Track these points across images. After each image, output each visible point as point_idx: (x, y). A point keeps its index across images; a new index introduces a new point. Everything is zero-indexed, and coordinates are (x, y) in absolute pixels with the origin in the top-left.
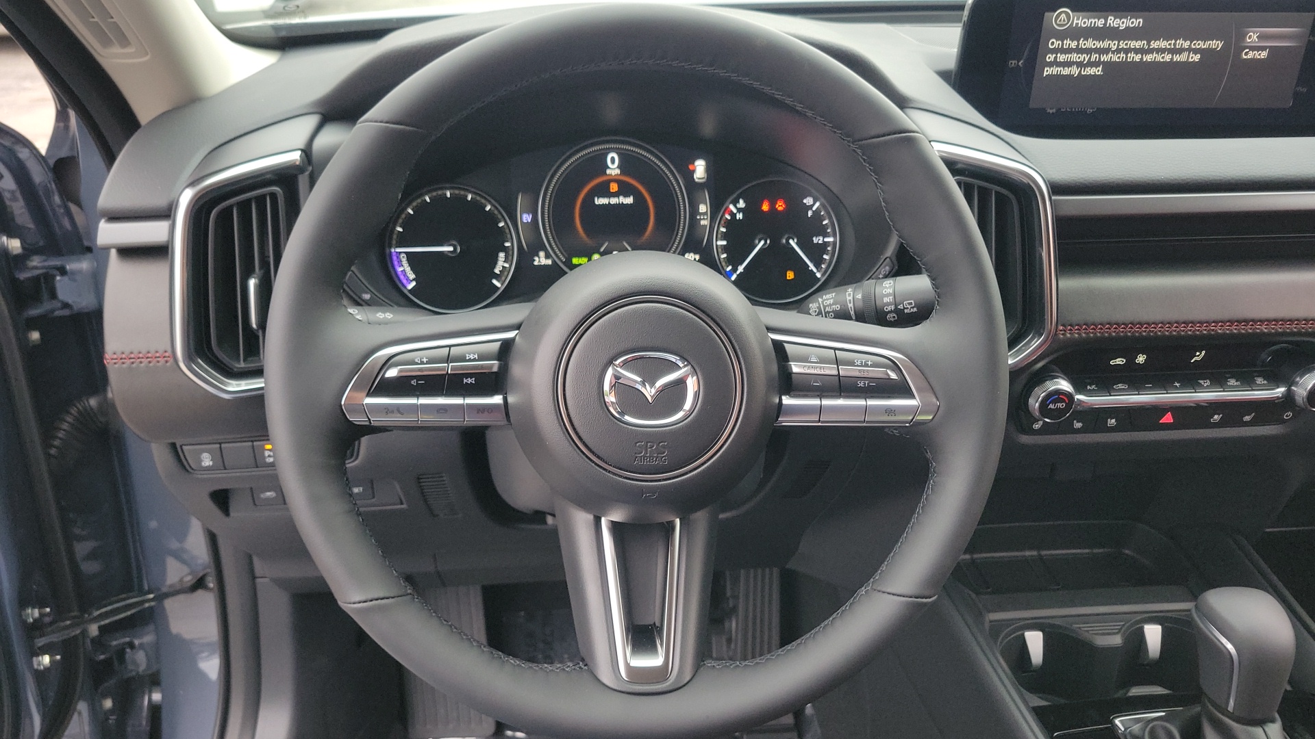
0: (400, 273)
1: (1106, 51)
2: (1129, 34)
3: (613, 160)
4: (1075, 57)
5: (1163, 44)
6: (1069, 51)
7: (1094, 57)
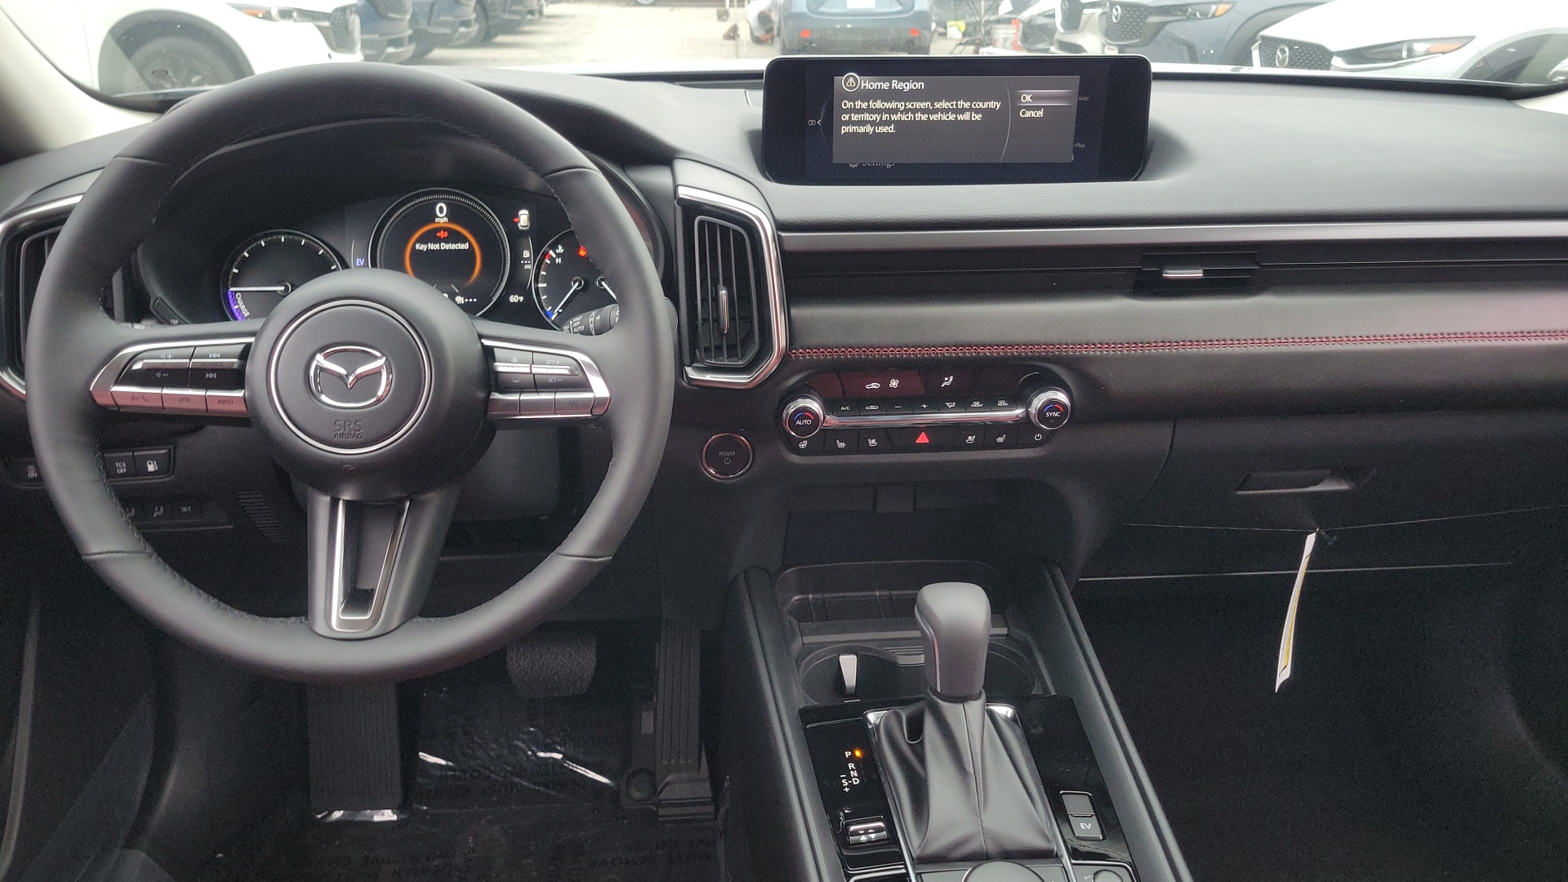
0: (235, 311)
1: (895, 111)
2: (913, 96)
3: (441, 209)
4: (867, 117)
5: (945, 105)
6: (861, 111)
7: (885, 117)
